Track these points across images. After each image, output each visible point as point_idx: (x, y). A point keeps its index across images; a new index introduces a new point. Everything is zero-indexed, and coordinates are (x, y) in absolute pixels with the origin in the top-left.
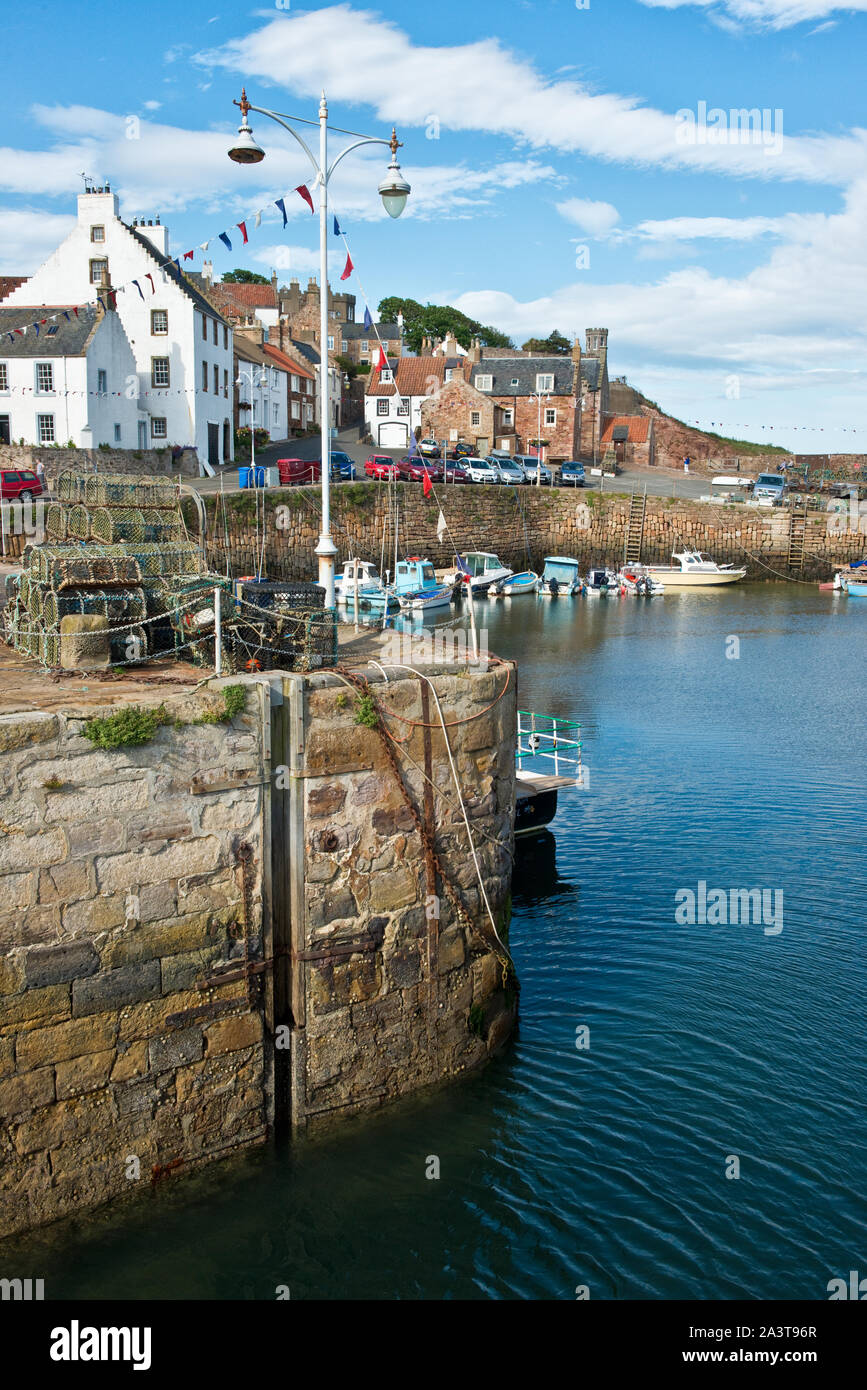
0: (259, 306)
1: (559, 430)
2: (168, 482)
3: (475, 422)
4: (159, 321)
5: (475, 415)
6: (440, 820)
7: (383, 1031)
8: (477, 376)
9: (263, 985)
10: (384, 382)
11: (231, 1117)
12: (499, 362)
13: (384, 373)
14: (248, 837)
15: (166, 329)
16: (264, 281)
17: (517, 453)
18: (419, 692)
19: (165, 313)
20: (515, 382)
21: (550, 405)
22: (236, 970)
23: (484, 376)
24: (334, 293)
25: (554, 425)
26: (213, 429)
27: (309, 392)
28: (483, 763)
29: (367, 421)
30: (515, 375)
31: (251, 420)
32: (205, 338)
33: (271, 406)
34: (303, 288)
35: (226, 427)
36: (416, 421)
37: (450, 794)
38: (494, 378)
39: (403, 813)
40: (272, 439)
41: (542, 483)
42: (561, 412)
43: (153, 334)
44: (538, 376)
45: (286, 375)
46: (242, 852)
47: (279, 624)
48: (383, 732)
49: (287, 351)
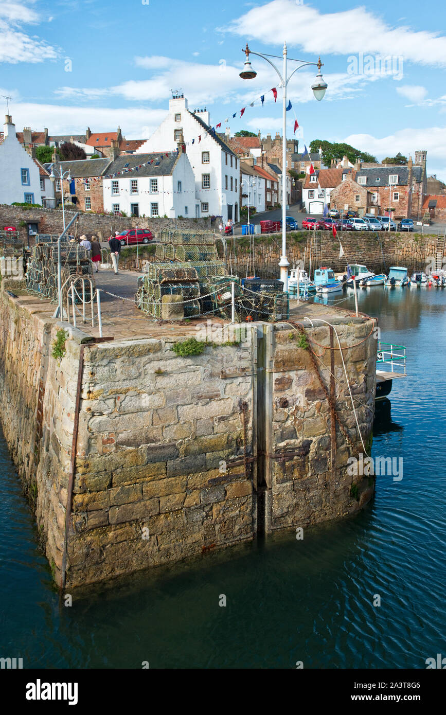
0: (252, 148)
1: (400, 203)
2: (210, 232)
3: (357, 200)
4: (205, 157)
5: (357, 197)
6: (338, 395)
7: (309, 493)
8: (358, 177)
9: (252, 468)
10: (312, 182)
11: (237, 527)
12: (370, 170)
13: (312, 177)
14: (246, 400)
15: (208, 161)
16: (254, 135)
17: (378, 215)
18: (329, 332)
19: (208, 153)
20: (378, 179)
21: (396, 191)
22: (240, 461)
23: (362, 177)
24: (288, 140)
25: (398, 200)
26: (230, 207)
27: (275, 188)
28: (360, 368)
29: (303, 201)
30: (378, 176)
31: (248, 203)
32: (227, 164)
33: (257, 195)
34: (273, 138)
35: (236, 206)
36: (328, 200)
37: (343, 382)
38: (367, 179)
39: (320, 391)
40: (257, 211)
41: (391, 230)
42: (402, 194)
43: (203, 163)
44: (390, 176)
45: (264, 180)
46: (243, 406)
47: (262, 299)
48: (311, 352)
49: (265, 168)
